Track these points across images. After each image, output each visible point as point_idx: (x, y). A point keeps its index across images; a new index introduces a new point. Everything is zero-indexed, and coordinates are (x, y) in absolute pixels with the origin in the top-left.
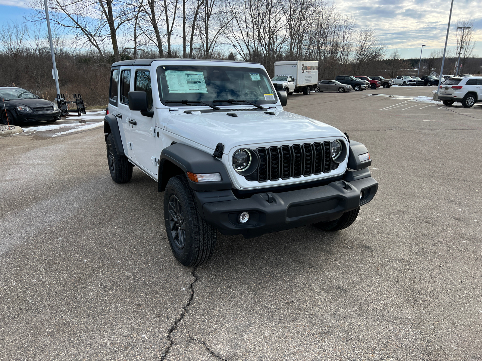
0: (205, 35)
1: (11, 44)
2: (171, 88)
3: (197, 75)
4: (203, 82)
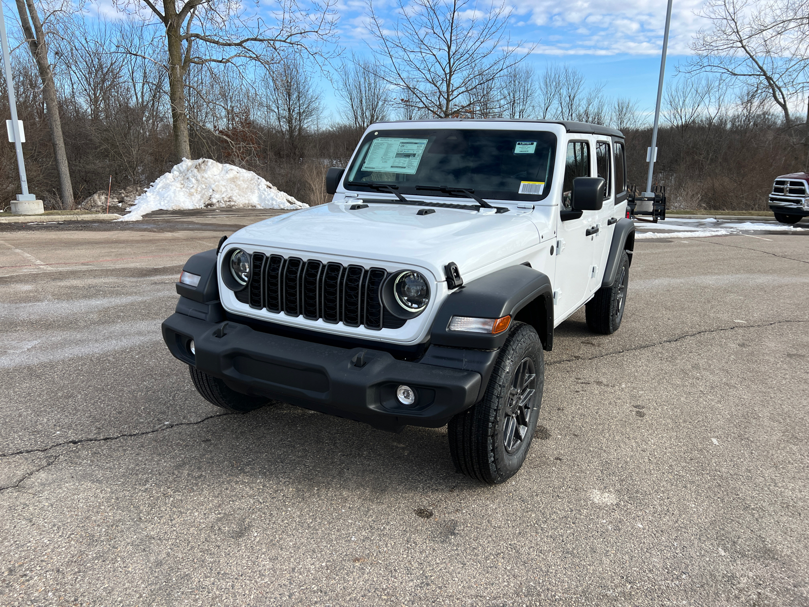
2: (367, 164)
3: (417, 145)
4: (418, 155)
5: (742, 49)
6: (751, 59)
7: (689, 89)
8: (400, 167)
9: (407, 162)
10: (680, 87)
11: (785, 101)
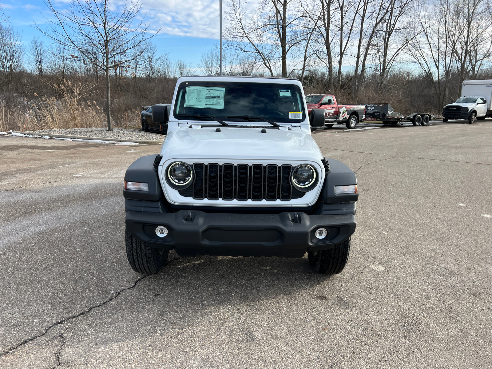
0: (384, 54)
1: (212, 69)
2: (187, 103)
3: (218, 91)
4: (222, 97)
5: (246, 38)
6: (251, 44)
7: (214, 57)
8: (211, 105)
9: (215, 101)
10: (209, 56)
11: (270, 67)
